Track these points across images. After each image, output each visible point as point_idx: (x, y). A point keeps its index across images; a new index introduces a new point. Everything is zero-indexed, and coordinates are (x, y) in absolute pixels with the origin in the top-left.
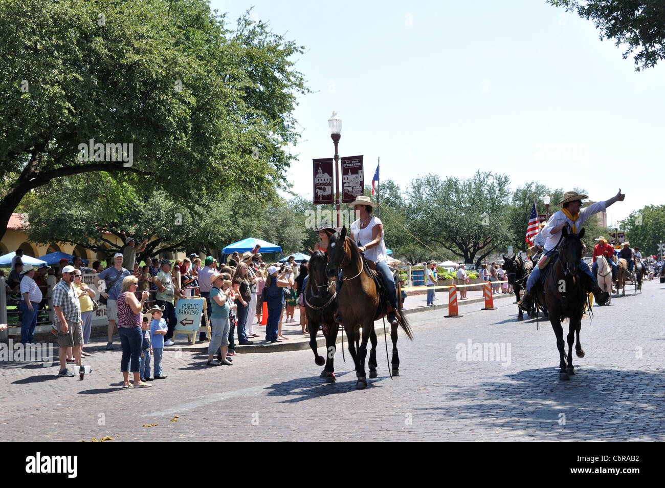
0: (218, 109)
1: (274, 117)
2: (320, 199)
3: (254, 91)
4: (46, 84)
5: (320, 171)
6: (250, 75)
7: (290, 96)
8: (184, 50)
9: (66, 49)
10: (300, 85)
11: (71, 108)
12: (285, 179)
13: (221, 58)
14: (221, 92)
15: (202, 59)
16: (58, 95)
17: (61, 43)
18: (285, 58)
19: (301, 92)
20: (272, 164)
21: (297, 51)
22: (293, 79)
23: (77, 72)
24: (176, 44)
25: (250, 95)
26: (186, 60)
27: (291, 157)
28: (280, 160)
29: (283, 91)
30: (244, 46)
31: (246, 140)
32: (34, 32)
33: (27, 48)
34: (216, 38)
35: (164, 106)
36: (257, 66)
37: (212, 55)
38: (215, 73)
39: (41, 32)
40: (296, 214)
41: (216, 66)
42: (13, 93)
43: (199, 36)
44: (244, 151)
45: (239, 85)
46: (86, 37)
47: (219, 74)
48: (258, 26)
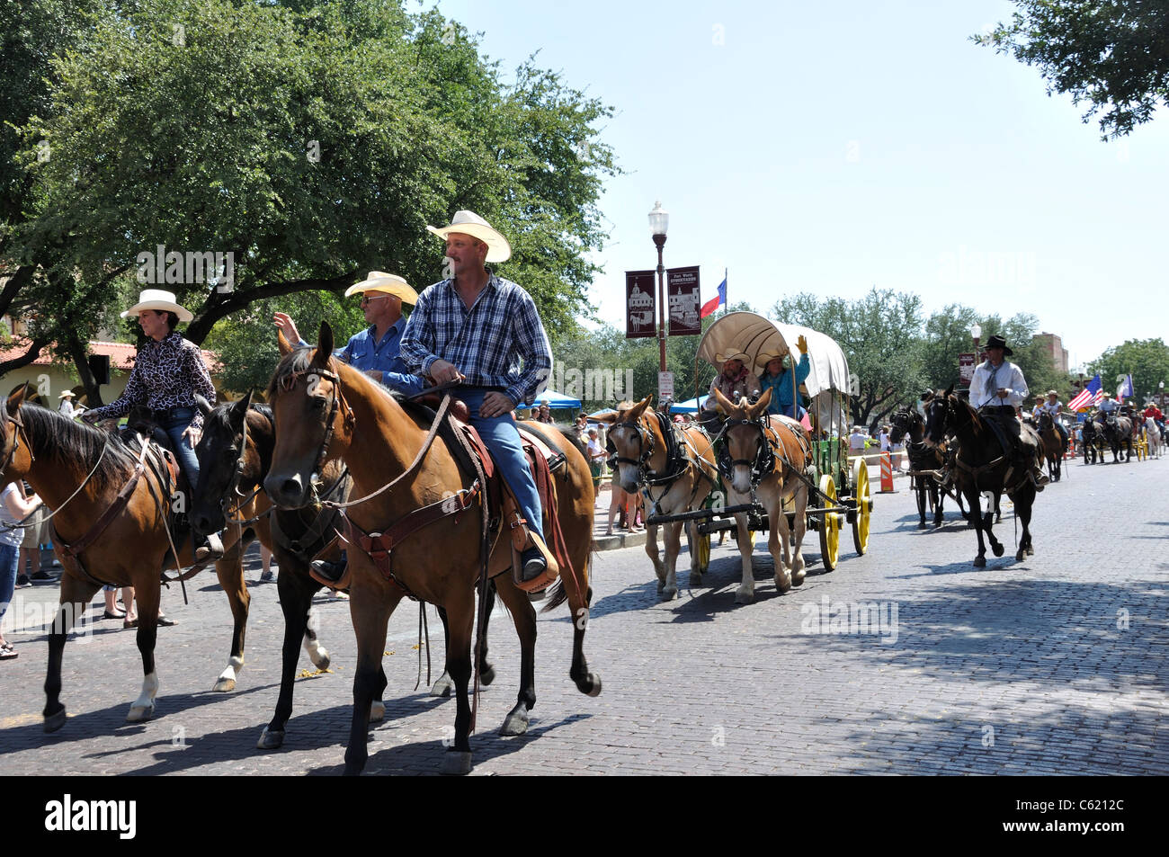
0: (487, 200)
1: (570, 210)
2: (636, 331)
3: (540, 172)
4: (243, 166)
5: (636, 288)
6: (536, 150)
7: (593, 179)
8: (440, 114)
9: (272, 117)
10: (608, 164)
11: (279, 199)
12: (585, 300)
13: (493, 125)
14: (492, 174)
15: (465, 127)
16: (261, 182)
17: (266, 107)
18: (586, 124)
19: (608, 173)
20: (567, 278)
21: (603, 113)
22: (597, 154)
23: (286, 149)
24: (429, 106)
25: (533, 177)
26: (442, 129)
27: (593, 268)
28: (577, 273)
29: (583, 172)
30: (526, 107)
31: (528, 244)
32: (228, 92)
33: (218, 115)
34: (485, 96)
35: (410, 195)
36: (544, 136)
37: (480, 121)
38: (483, 147)
39: (237, 92)
40: (605, 353)
41: (485, 137)
42: (199, 179)
43: (461, 93)
44: (525, 260)
45: (519, 164)
46: (300, 98)
47: (489, 148)
48: (547, 78)
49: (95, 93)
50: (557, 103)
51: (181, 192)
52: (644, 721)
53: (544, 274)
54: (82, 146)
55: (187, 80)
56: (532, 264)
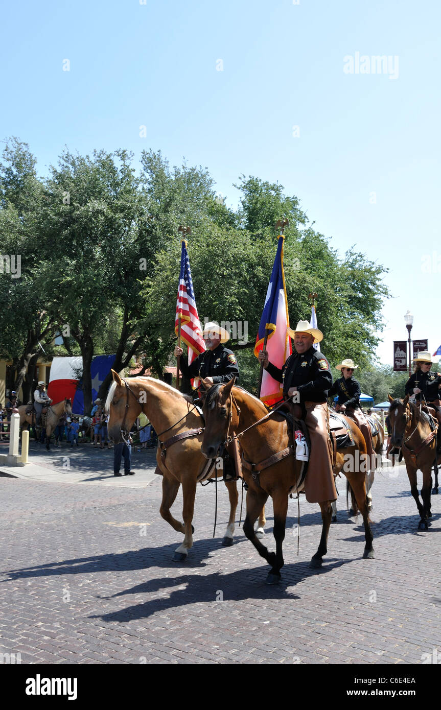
0: (331, 309)
1: (368, 313)
2: (398, 368)
3: (355, 297)
4: (227, 295)
5: (398, 349)
6: (353, 288)
7: (379, 300)
8: (311, 272)
9: (241, 275)
10: (386, 293)
11: (241, 309)
12: (375, 354)
13: (334, 277)
14: (333, 298)
15: (322, 278)
16: (234, 302)
17: (237, 271)
18: (376, 276)
19: (386, 297)
20: (367, 344)
21: (384, 271)
22: (381, 289)
23: (245, 288)
24: (306, 269)
25: (352, 300)
26: (312, 279)
27: (379, 340)
28: (371, 342)
29: (375, 297)
30: (350, 269)
31: (349, 329)
32: (222, 265)
33: (218, 274)
34: (331, 264)
35: (297, 307)
36: (357, 281)
37: (329, 276)
38: (329, 286)
39: (226, 265)
40: (386, 376)
41: (330, 282)
42: (209, 301)
43: (321, 263)
44: (348, 336)
45: (345, 294)
46: (252, 266)
47: (332, 287)
48: (359, 256)
49: (170, 267)
50: (363, 268)
51: (202, 306)
52: (390, 548)
53: (356, 342)
54: (164, 288)
55: (206, 260)
56: (350, 337)
